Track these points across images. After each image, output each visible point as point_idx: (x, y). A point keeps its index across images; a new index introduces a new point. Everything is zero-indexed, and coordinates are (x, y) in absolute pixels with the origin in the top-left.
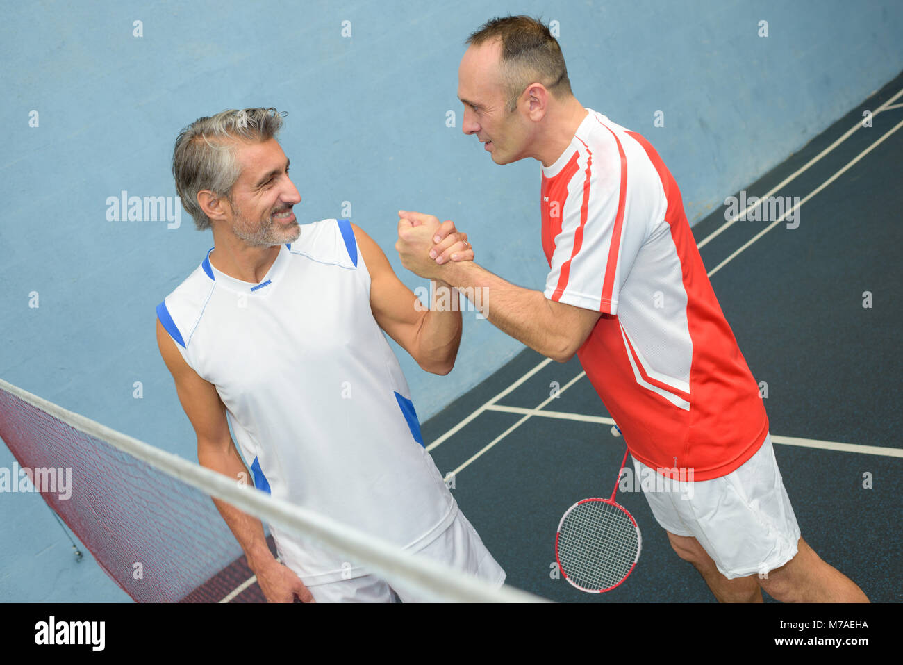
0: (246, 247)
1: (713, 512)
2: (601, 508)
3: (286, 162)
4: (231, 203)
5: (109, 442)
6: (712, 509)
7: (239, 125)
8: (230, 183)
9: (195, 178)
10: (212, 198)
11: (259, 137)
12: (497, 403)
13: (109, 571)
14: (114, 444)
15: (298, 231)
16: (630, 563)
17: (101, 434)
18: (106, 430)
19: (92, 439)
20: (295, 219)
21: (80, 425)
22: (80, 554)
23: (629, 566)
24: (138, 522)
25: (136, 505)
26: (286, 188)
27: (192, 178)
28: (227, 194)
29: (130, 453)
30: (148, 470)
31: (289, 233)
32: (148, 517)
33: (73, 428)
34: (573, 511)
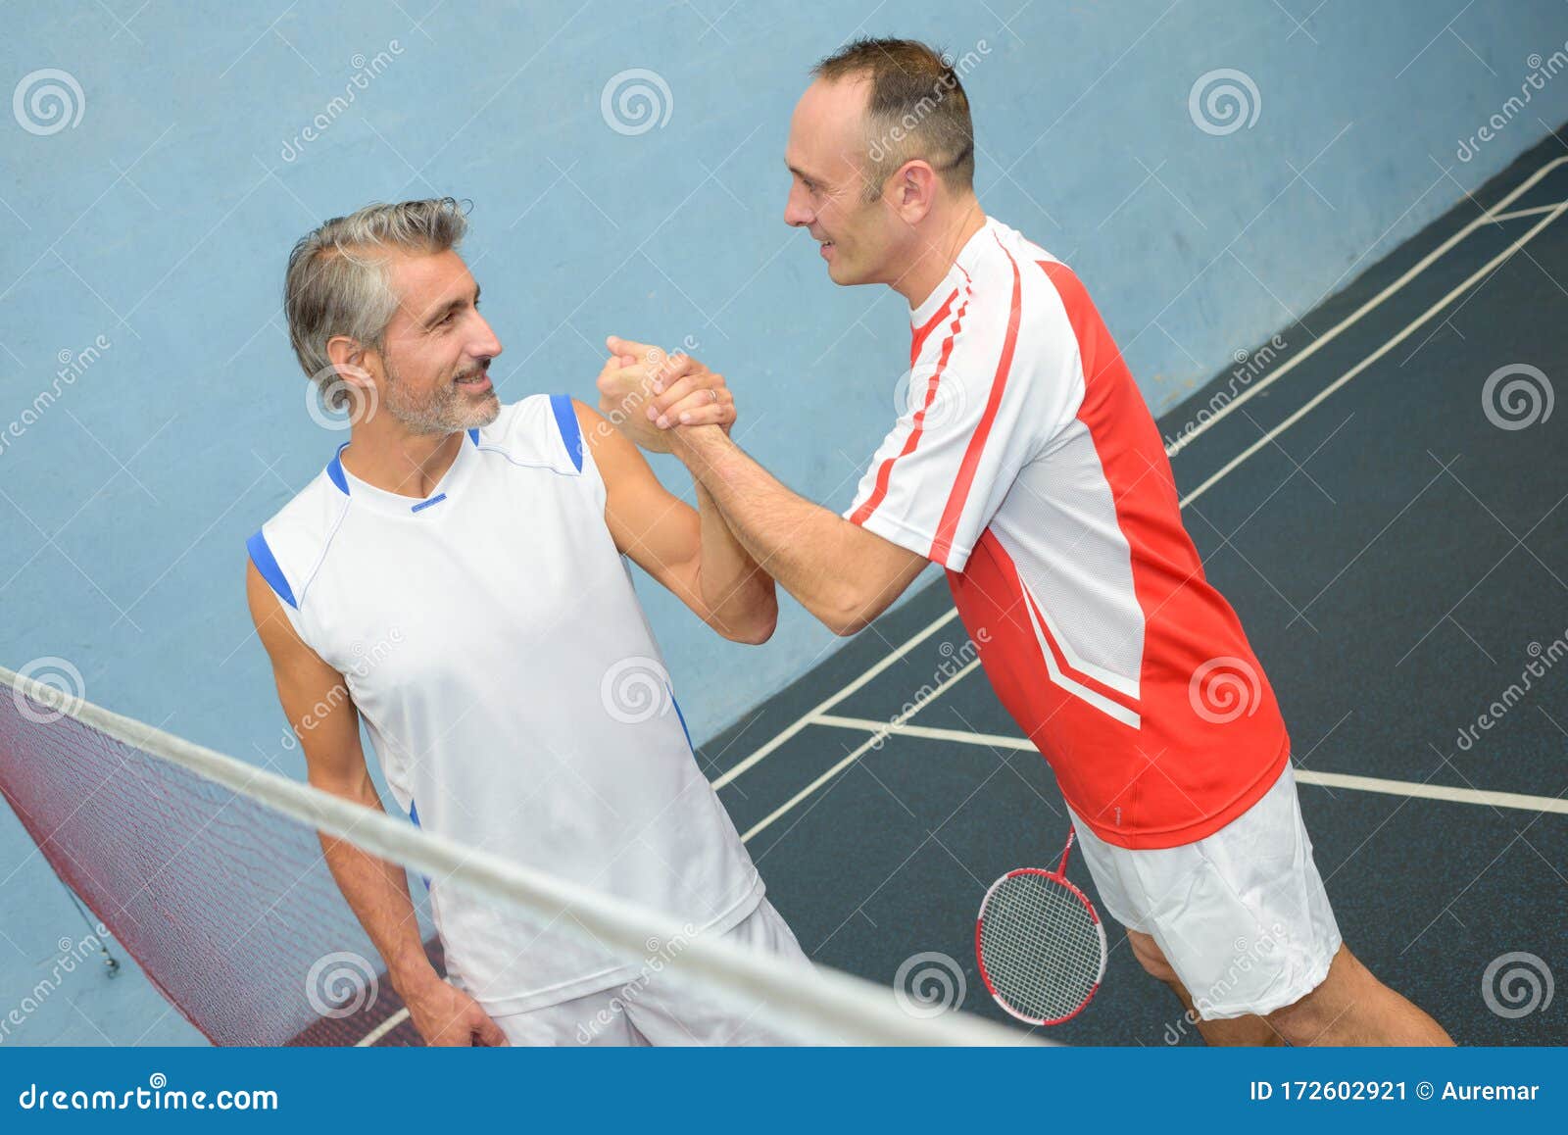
0: (408, 434)
1: (1179, 908)
2: (1044, 886)
3: (474, 288)
4: (383, 358)
5: (185, 766)
6: (1177, 903)
7: (395, 226)
8: (381, 323)
9: (323, 316)
10: (353, 350)
11: (429, 245)
12: (829, 712)
13: (167, 992)
14: (195, 769)
15: (496, 408)
16: (1090, 981)
17: (171, 751)
18: (181, 744)
19: (154, 761)
20: (492, 387)
21: (133, 737)
22: (114, 964)
23: (1088, 986)
24: (230, 905)
25: (227, 873)
26: (476, 331)
27: (318, 317)
28: (376, 343)
29: (224, 783)
30: (256, 815)
31: (482, 409)
32: (249, 896)
33: (119, 743)
34: (1001, 886)
